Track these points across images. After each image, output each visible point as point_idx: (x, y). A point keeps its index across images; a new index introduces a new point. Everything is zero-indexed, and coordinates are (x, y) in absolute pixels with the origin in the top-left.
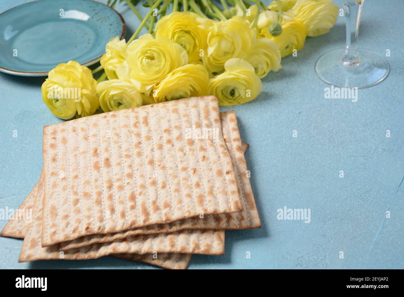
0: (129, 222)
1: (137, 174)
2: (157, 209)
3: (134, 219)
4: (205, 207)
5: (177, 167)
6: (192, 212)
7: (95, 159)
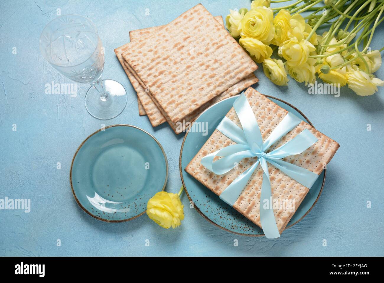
0: (147, 80)
1: (178, 66)
2: (159, 87)
3: (149, 81)
4: (167, 107)
5: (190, 80)
6: (162, 103)
7: (181, 41)
